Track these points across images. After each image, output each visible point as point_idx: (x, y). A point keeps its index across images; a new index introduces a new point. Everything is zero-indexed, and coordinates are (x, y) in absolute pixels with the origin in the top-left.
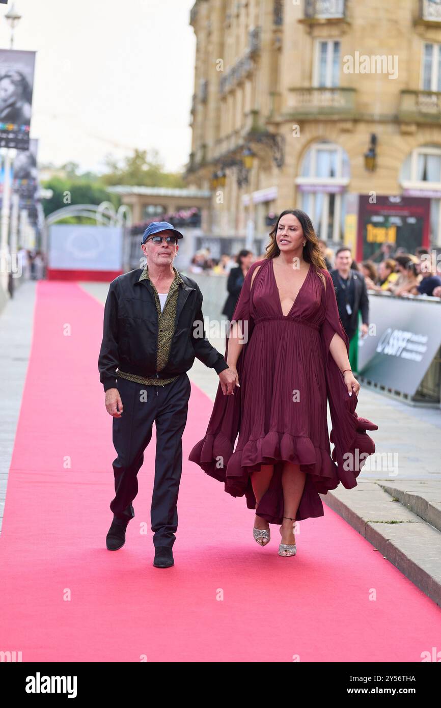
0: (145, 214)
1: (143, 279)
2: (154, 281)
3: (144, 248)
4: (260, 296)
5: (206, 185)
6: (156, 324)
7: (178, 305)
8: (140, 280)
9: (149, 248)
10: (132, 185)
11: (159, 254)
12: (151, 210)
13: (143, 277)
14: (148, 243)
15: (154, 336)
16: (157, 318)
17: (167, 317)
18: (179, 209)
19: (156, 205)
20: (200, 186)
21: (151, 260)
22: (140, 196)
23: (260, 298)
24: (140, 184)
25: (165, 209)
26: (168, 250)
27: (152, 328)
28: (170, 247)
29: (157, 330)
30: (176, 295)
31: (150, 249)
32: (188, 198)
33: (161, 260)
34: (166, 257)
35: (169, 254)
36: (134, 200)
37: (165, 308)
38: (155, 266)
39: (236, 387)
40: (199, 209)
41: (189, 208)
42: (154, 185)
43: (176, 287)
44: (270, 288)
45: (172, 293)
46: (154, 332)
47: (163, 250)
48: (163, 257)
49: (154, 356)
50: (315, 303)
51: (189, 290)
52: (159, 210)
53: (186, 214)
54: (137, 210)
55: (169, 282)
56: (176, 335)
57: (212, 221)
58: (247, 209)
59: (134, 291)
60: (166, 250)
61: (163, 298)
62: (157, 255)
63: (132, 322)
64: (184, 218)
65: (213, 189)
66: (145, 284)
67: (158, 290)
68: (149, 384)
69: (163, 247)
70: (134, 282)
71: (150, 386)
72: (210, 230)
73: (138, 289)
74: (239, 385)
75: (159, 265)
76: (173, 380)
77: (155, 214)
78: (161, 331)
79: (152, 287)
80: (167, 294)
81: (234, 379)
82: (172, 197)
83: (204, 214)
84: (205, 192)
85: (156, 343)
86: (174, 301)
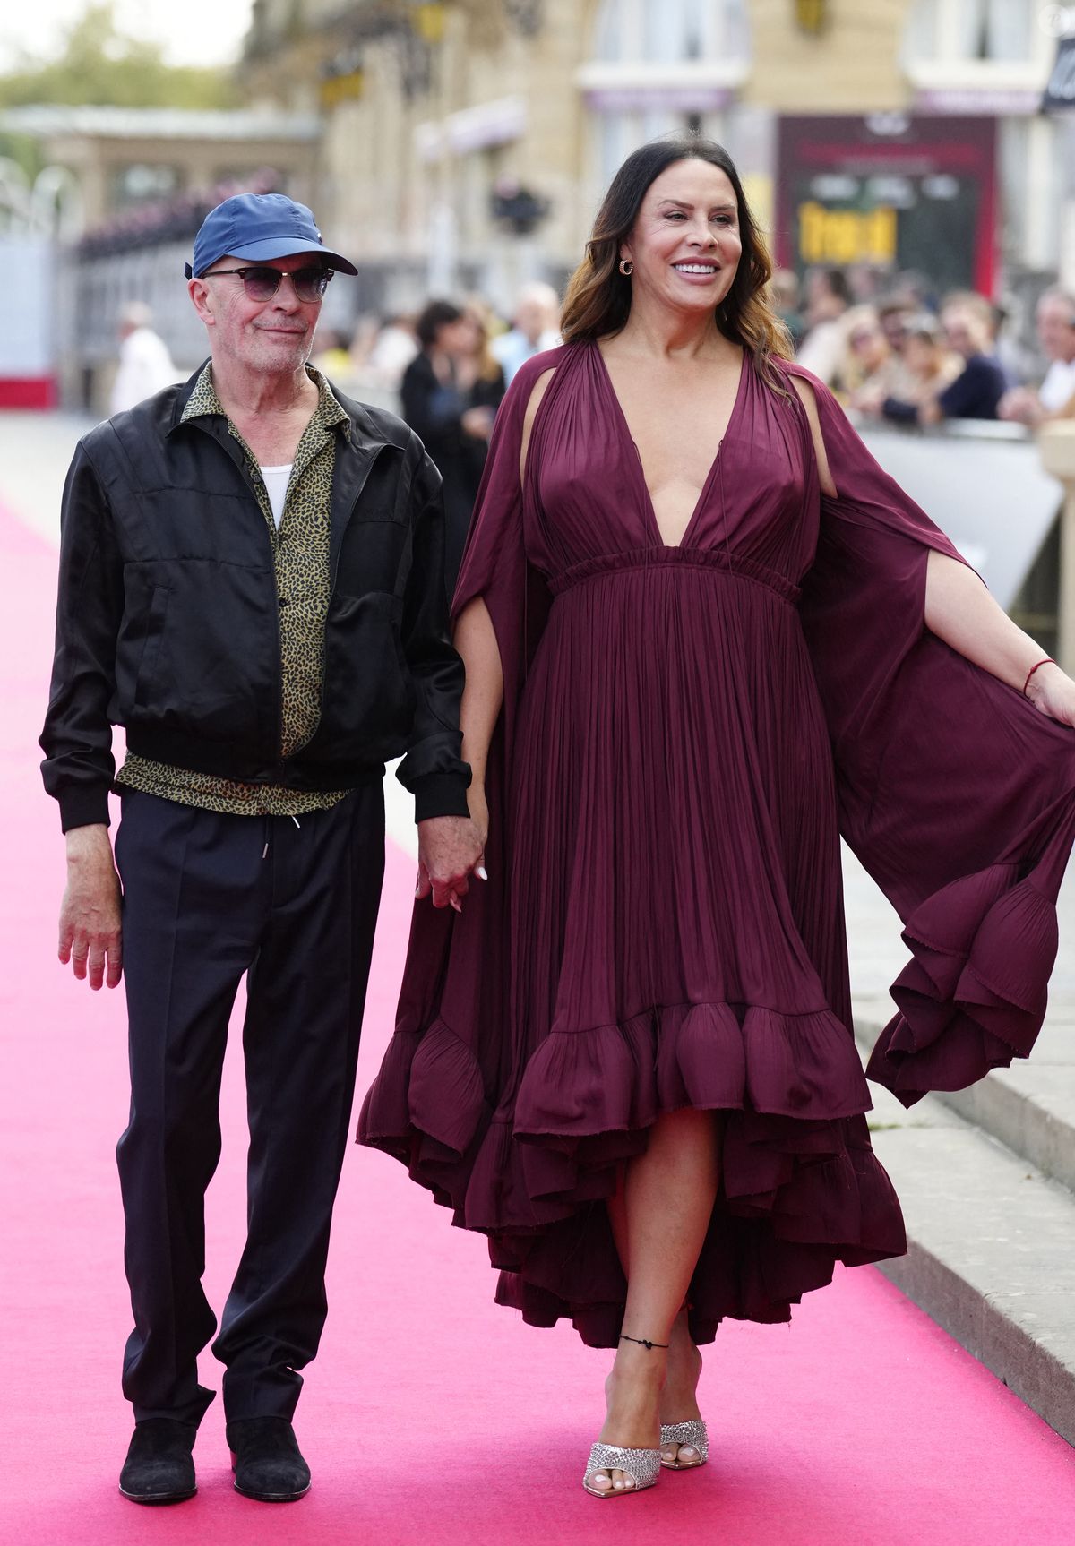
0: (117, 196)
1: (198, 413)
2: (239, 417)
3: (198, 296)
5: (304, 99)
6: (267, 576)
7: (336, 504)
8: (185, 416)
9: (220, 298)
11: (258, 330)
12: (139, 181)
13: (195, 407)
16: (266, 552)
17: (302, 551)
18: (225, 174)
19: (152, 165)
20: (283, 99)
22: (104, 141)
25: (180, 178)
27: (255, 592)
30: (327, 465)
32: (251, 143)
33: (268, 351)
34: (287, 342)
36: (83, 152)
40: (284, 174)
41: (252, 171)
42: (142, 104)
43: (322, 439)
45: (305, 461)
46: (262, 602)
48: (276, 342)
51: (373, 449)
52: (164, 183)
54: (93, 183)
56: (339, 616)
58: (433, 170)
59: (170, 459)
61: (276, 479)
65: (326, 109)
66: (207, 427)
68: (251, 810)
69: (280, 309)
71: (258, 816)
77: (149, 196)
78: (283, 603)
79: (236, 440)
80: (289, 468)
82: (202, 142)
84: (301, 121)
86: (319, 491)
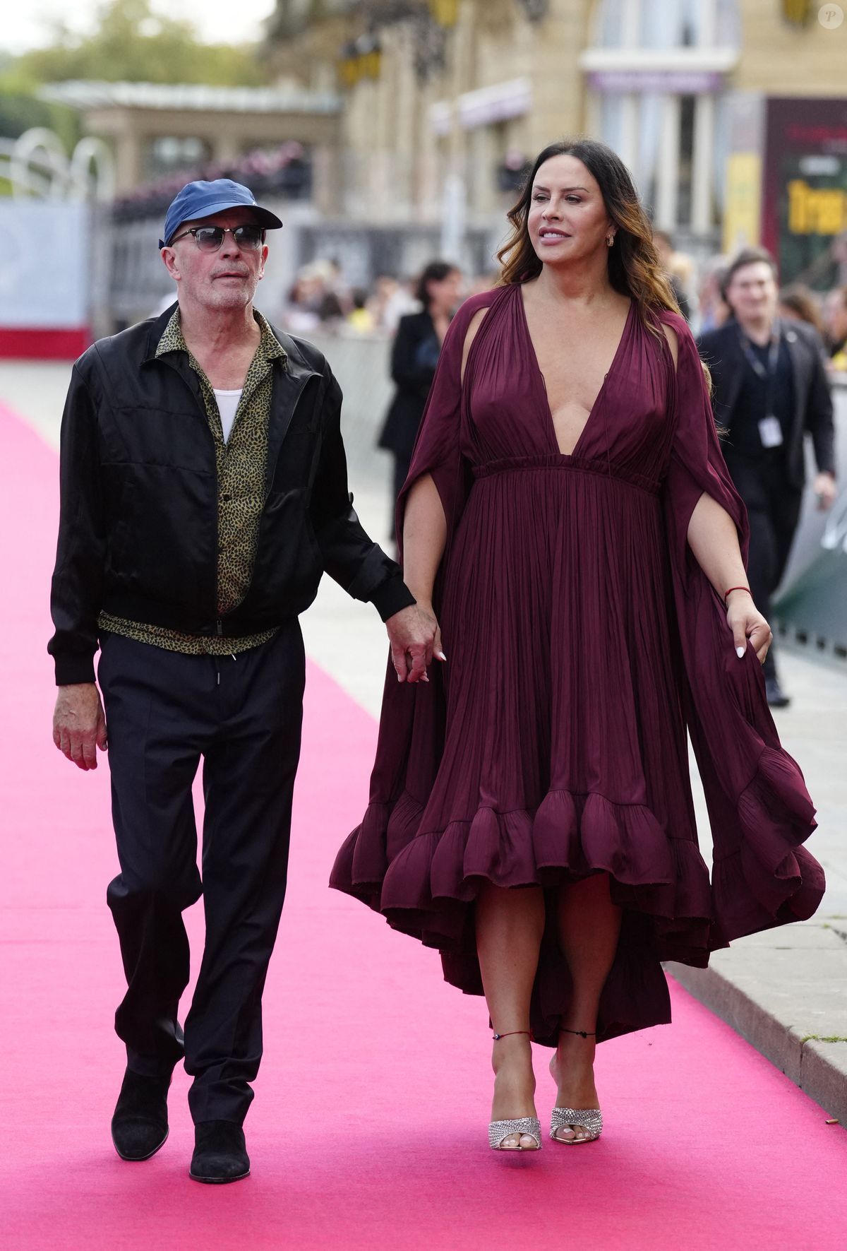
0: (151, 163)
1: (168, 349)
2: (199, 353)
3: (169, 258)
4: (493, 399)
5: (325, 77)
6: (211, 479)
7: (272, 422)
8: (158, 353)
9: (183, 256)
10: (113, 79)
11: (214, 277)
12: (168, 150)
13: (166, 344)
14: (180, 246)
15: (207, 513)
16: (212, 461)
17: (243, 458)
18: (249, 146)
19: (181, 137)
20: (306, 81)
21: (191, 293)
22: (136, 111)
23: (493, 404)
24: (135, 77)
25: (209, 147)
26: (241, 266)
27: (200, 491)
28: (243, 254)
29: (214, 495)
30: (267, 392)
31: (187, 260)
32: (274, 115)
33: (219, 294)
34: (236, 286)
35: (245, 277)
36: (119, 123)
37: (235, 430)
38: (203, 313)
39: (436, 660)
40: (307, 145)
41: (277, 143)
42: (174, 79)
43: (264, 369)
44: (521, 374)
45: (252, 388)
46: (204, 499)
47: (225, 266)
48: (227, 286)
49: (210, 570)
50: (652, 414)
51: (303, 377)
52: (192, 151)
53: (269, 162)
54: (128, 152)
55: (246, 355)
56: (272, 509)
57: (344, 181)
58: (442, 143)
59: (144, 385)
60: (234, 264)
61: (228, 402)
62: (208, 280)
63: (140, 473)
64: (264, 172)
65: (345, 87)
66: (173, 362)
67: (212, 378)
68: (195, 650)
69: (226, 256)
70: (140, 359)
71: (198, 655)
72: (338, 205)
73: (154, 380)
74: (442, 656)
75: (212, 309)
76: (263, 638)
77: (181, 163)
78: (227, 498)
79: (195, 372)
80: (239, 392)
81: (430, 636)
82: (230, 114)
83: (322, 162)
84: (322, 98)
85: (213, 534)
86: (260, 411)
